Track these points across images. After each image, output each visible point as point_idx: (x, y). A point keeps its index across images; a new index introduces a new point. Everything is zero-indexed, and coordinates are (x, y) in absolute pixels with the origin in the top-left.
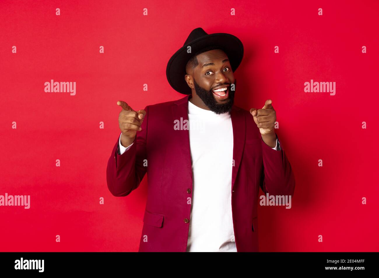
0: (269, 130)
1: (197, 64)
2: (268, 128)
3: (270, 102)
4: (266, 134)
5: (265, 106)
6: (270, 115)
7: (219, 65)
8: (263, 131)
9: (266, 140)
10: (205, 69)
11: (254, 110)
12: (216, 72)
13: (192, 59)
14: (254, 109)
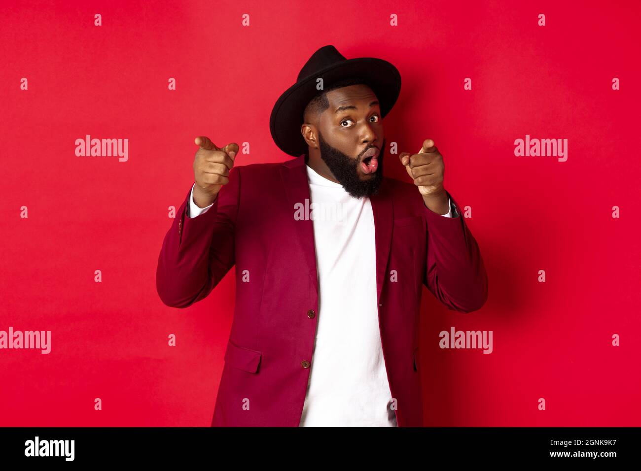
0: (434, 188)
1: (326, 106)
2: (432, 185)
3: (430, 143)
4: (430, 195)
5: (422, 148)
6: (433, 162)
7: (363, 110)
8: (423, 190)
9: (432, 204)
10: (340, 115)
11: (406, 155)
12: (358, 122)
13: (319, 98)
14: (405, 153)
